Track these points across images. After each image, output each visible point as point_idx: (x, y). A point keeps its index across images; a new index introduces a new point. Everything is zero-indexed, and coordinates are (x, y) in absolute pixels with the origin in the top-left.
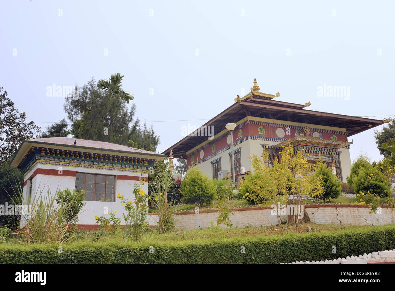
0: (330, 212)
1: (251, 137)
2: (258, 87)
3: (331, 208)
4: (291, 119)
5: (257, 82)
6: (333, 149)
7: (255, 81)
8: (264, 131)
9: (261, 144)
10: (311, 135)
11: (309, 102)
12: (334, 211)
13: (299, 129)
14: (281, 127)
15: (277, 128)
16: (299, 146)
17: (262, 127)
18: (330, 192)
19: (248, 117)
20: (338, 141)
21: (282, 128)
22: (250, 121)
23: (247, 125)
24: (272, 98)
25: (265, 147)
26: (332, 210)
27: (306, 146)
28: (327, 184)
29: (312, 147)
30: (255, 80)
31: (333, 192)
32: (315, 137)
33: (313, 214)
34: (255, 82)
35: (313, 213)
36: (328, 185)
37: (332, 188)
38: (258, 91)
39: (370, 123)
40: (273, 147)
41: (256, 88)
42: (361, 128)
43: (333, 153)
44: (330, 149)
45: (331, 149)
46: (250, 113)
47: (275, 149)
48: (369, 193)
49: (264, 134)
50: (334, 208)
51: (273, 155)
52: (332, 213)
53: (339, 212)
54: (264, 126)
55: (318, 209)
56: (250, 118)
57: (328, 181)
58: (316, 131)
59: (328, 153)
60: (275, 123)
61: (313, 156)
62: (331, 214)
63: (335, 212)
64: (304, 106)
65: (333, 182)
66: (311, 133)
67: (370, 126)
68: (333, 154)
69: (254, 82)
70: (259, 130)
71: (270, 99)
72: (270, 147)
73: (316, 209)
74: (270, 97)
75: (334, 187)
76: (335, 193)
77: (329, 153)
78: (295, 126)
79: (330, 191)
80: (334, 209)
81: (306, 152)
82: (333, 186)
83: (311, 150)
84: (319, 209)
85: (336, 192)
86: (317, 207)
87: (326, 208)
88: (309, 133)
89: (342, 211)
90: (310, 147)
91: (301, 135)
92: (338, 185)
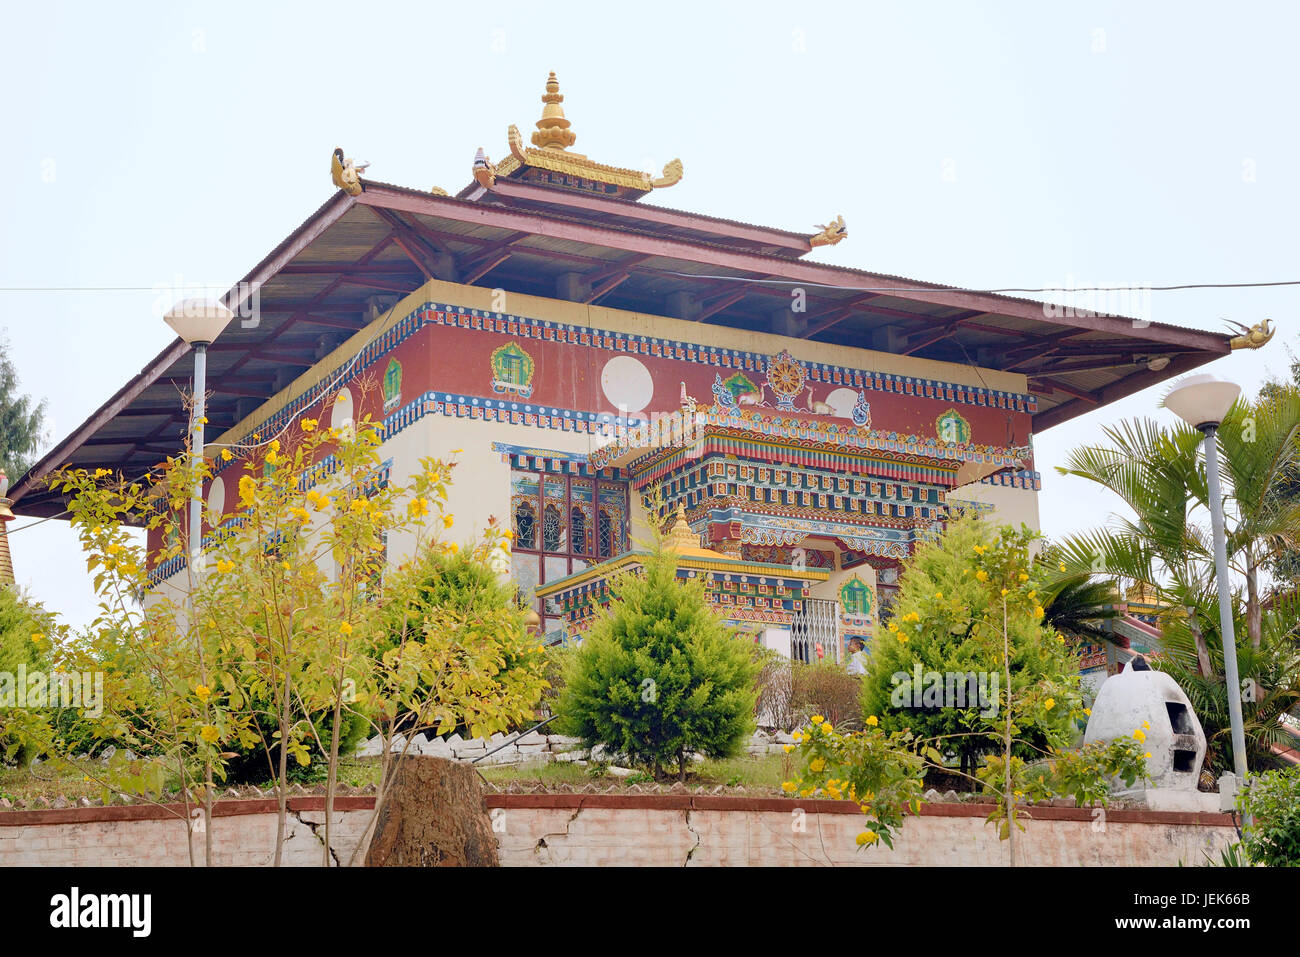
0: (646, 840)
1: (441, 401)
2: (564, 124)
3: (655, 815)
4: (699, 306)
5: (560, 99)
6: (921, 487)
7: (549, 89)
8: (529, 366)
9: (498, 447)
10: (806, 406)
11: (839, 218)
12: (670, 830)
13: (746, 369)
14: (630, 354)
15: (605, 356)
16: (710, 462)
17: (513, 349)
18: (675, 719)
19: (433, 285)
20: (971, 442)
21: (640, 357)
22: (441, 308)
23: (425, 332)
24: (642, 193)
25: (523, 462)
26: (661, 828)
27: (756, 460)
28: (667, 665)
29: (793, 470)
30: (552, 85)
31: (695, 717)
32: (827, 418)
33: (542, 849)
34: (552, 97)
35: (542, 843)
36: (669, 679)
37: (688, 692)
38: (568, 149)
39: (1160, 349)
40: (573, 468)
41: (554, 133)
42: (1116, 377)
43: (917, 507)
44: (898, 487)
45: (903, 485)
46: (447, 263)
47: (588, 478)
48: (873, 728)
49: (526, 388)
50: (673, 814)
51: (577, 511)
52: (655, 841)
53: (703, 839)
54: (527, 345)
55: (574, 818)
56: (441, 293)
57: (676, 652)
58: (845, 385)
59: (887, 511)
60: (596, 326)
61: (797, 522)
62: (652, 847)
63: (678, 840)
64: (808, 241)
65: (701, 658)
66: (805, 393)
67: (1158, 363)
68: (917, 514)
69: (546, 99)
70: (497, 364)
71: (631, 195)
72: (557, 467)
73: (564, 815)
74: (623, 181)
75: (703, 692)
76: (710, 725)
77: (894, 508)
78: (719, 351)
79: (677, 713)
80: (670, 820)
81: (752, 498)
82: (696, 682)
83: (798, 488)
84: (581, 816)
85: (717, 722)
86: (570, 808)
87: (625, 814)
88: (795, 392)
89: (723, 835)
90: (777, 468)
91: (743, 398)
92: (728, 678)
